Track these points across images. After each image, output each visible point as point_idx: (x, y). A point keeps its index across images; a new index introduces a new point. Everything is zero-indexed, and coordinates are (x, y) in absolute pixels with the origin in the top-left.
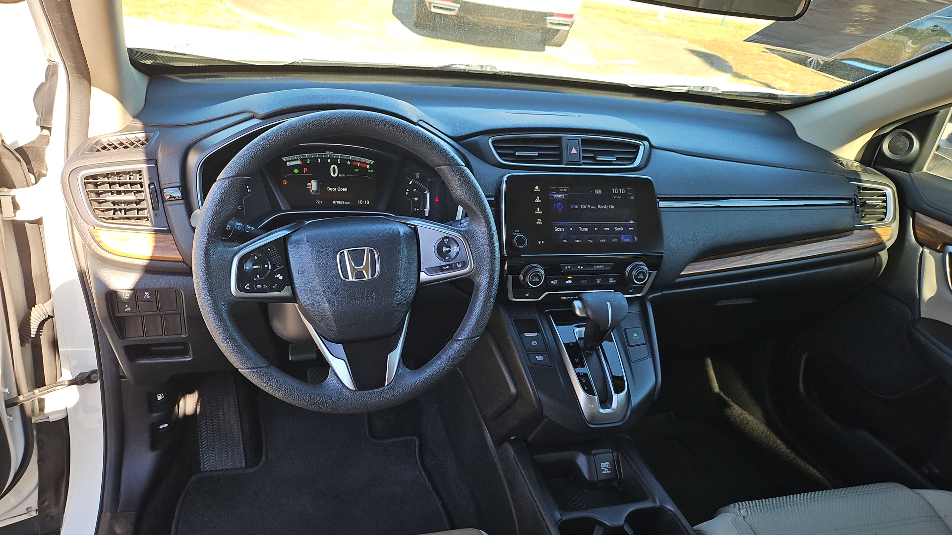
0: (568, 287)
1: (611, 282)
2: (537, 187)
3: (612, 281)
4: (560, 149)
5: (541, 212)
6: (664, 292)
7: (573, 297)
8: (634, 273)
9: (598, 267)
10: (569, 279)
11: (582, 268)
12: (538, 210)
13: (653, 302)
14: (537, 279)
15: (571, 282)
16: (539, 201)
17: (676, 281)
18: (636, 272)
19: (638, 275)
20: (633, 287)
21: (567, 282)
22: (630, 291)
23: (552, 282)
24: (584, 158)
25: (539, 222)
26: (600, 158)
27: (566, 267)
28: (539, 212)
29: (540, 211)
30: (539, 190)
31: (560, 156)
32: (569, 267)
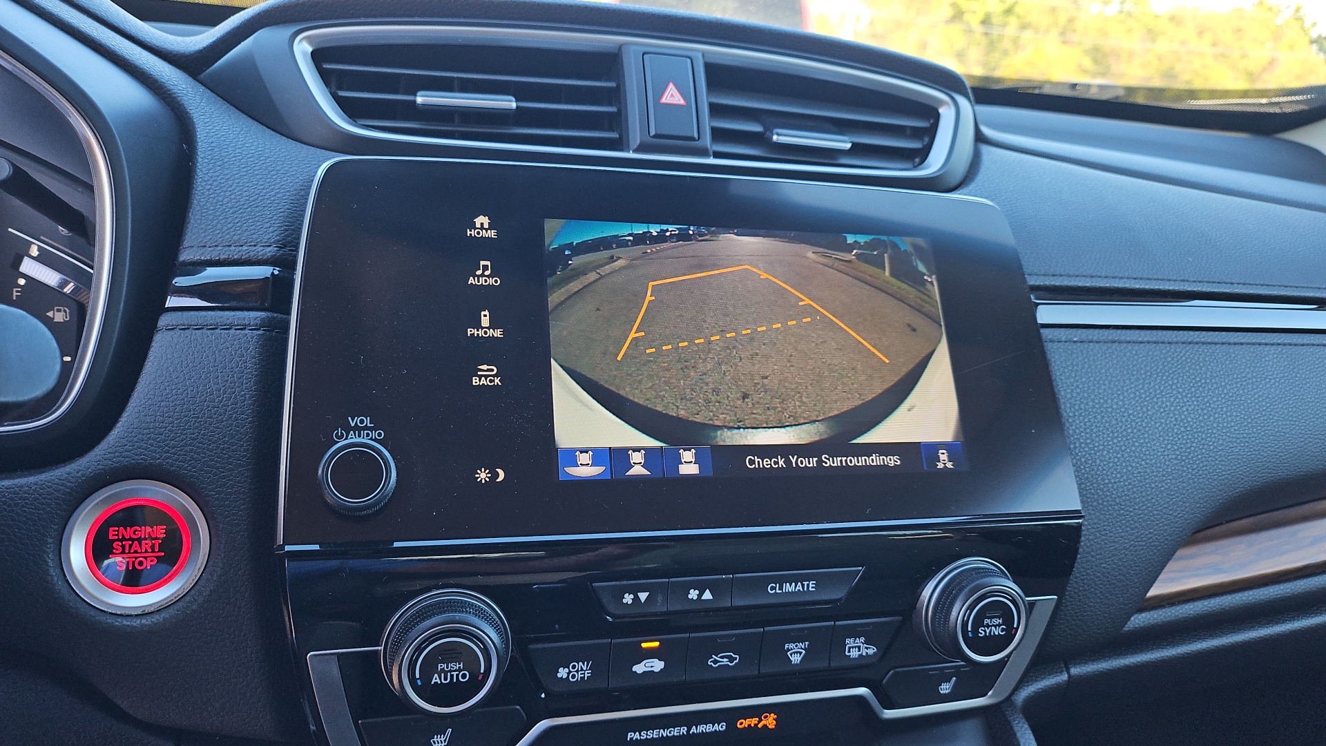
0: (652, 691)
1: (854, 654)
2: (482, 220)
3: (857, 649)
4: (616, 96)
5: (498, 333)
6: (1075, 671)
7: (684, 730)
8: (958, 612)
9: (788, 588)
10: (651, 654)
11: (707, 595)
12: (485, 322)
13: (1036, 712)
14: (455, 671)
15: (657, 665)
16: (491, 281)
17: (1126, 629)
18: (971, 608)
19: (978, 622)
20: (957, 671)
21: (639, 668)
22: (945, 688)
23: (562, 673)
24: (718, 134)
25: (486, 376)
26: (782, 137)
27: (628, 599)
28: (485, 326)
29: (493, 326)
30: (492, 234)
31: (617, 121)
32: (643, 596)
